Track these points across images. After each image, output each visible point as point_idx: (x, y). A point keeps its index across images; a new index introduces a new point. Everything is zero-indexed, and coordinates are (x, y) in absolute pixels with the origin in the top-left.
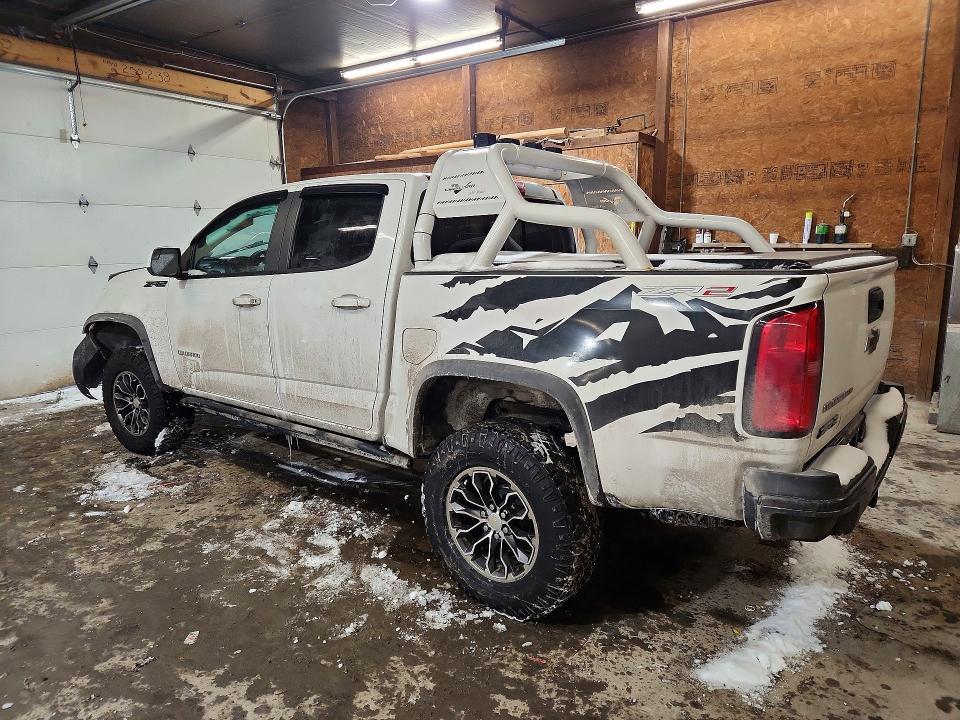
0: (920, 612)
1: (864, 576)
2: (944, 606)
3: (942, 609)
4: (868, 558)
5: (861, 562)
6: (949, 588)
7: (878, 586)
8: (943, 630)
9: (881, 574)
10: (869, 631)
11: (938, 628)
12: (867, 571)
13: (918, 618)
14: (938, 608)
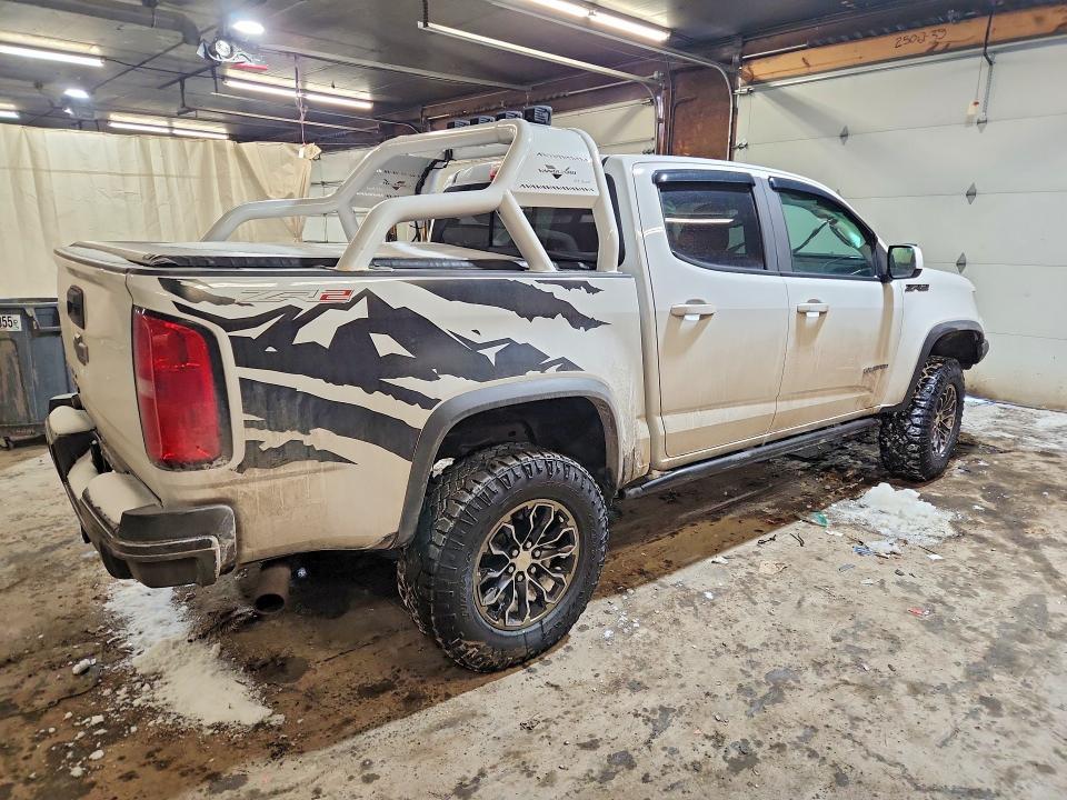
0: (43, 692)
1: (132, 693)
2: (19, 719)
3: (21, 714)
4: (151, 724)
5: (154, 712)
6: (25, 753)
7: (107, 692)
8: (10, 687)
9: (118, 711)
10: (80, 640)
11: (16, 687)
12: (136, 703)
13: (43, 683)
14: (28, 710)
